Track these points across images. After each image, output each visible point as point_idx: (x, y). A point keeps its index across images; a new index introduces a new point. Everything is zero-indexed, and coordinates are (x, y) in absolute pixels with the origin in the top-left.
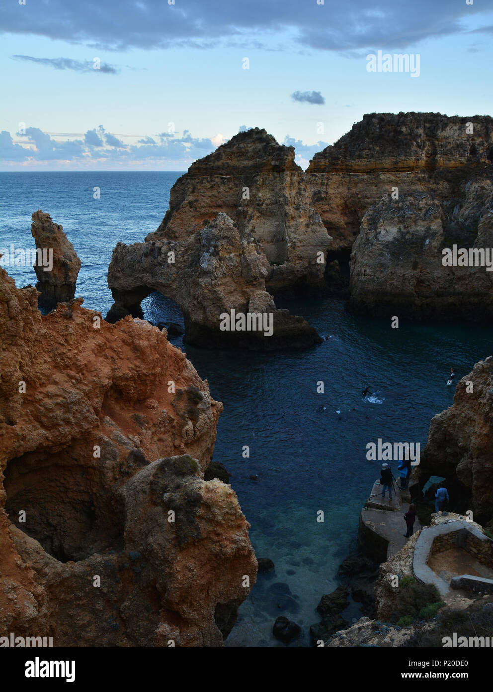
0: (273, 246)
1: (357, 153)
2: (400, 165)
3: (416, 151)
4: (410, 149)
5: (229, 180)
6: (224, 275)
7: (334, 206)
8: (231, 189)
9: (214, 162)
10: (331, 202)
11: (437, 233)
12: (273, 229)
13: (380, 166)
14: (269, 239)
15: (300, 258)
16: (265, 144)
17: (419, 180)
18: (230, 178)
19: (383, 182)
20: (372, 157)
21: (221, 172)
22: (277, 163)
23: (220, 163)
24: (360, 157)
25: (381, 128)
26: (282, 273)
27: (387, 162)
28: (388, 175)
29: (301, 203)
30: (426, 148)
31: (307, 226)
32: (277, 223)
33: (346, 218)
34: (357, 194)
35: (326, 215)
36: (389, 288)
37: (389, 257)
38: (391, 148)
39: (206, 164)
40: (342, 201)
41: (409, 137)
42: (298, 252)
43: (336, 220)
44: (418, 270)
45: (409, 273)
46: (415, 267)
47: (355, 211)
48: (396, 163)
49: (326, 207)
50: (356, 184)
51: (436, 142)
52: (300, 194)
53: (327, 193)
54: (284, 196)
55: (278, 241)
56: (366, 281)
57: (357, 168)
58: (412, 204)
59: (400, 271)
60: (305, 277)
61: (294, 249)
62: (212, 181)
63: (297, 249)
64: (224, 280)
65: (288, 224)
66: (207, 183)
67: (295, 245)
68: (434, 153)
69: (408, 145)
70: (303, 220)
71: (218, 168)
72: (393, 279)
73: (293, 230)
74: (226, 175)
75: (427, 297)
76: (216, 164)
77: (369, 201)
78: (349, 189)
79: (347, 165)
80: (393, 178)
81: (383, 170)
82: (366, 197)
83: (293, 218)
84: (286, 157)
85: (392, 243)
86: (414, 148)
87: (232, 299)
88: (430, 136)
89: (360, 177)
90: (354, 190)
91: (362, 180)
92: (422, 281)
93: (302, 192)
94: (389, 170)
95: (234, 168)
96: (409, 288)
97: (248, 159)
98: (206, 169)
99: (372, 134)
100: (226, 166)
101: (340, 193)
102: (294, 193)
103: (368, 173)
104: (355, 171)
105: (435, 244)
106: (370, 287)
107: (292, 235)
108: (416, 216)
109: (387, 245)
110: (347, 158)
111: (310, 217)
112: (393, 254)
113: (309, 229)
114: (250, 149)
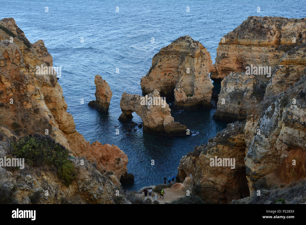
0: (190, 88)
1: (242, 37)
2: (261, 44)
3: (269, 37)
4: (266, 36)
5: (175, 57)
6: (155, 111)
7: (231, 60)
8: (176, 61)
9: (170, 49)
10: (229, 59)
11: (249, 90)
12: (190, 81)
13: (252, 43)
14: (189, 85)
15: (200, 94)
16: (189, 44)
17: (270, 51)
18: (176, 57)
19: (254, 51)
20: (249, 38)
21: (172, 53)
22: (192, 55)
23: (171, 50)
24: (244, 38)
25: (254, 25)
26: (191, 100)
27: (256, 41)
28: (256, 48)
29: (201, 71)
30: (276, 34)
31: (203, 80)
32: (192, 78)
33: (238, 65)
34: (243, 55)
35: (227, 64)
36: (229, 112)
37: (230, 99)
38: (257, 35)
39: (166, 50)
40: (236, 58)
41: (266, 30)
42: (199, 91)
43: (232, 67)
44: (240, 105)
45: (237, 106)
46: (239, 103)
47: (242, 62)
48: (259, 42)
49: (227, 61)
50: (242, 51)
51: (281, 31)
52: (201, 67)
53: (228, 54)
54: (194, 68)
55: (192, 86)
56: (220, 108)
57: (242, 43)
58: (240, 78)
59: (233, 105)
60: (202, 101)
61: (197, 90)
62: (168, 57)
63: (198, 90)
64: (155, 113)
65: (195, 79)
66: (166, 58)
67: (197, 88)
68: (280, 37)
69: (265, 34)
70: (202, 78)
71: (171, 52)
72: (230, 108)
73: (197, 82)
74: (174, 55)
75: (244, 116)
76: (170, 50)
77: (247, 59)
78: (239, 52)
79: (238, 41)
80: (258, 49)
81: (254, 45)
82: (246, 57)
83: (197, 77)
84: (195, 52)
85: (231, 93)
86: (268, 35)
87: (158, 119)
88: (278, 28)
89: (244, 48)
90: (241, 53)
91: (244, 49)
92: (242, 109)
93: (202, 66)
94: (256, 46)
95: (178, 52)
96: (236, 112)
97: (183, 48)
98: (166, 52)
99: (250, 27)
100: (174, 51)
101: (234, 54)
102: (198, 67)
103: (247, 46)
104: (241, 45)
105: (248, 94)
106: (222, 110)
107: (197, 84)
108: (242, 83)
109: (229, 94)
110: (238, 38)
111: (205, 77)
112: (231, 98)
113: (204, 82)
114: (184, 45)
